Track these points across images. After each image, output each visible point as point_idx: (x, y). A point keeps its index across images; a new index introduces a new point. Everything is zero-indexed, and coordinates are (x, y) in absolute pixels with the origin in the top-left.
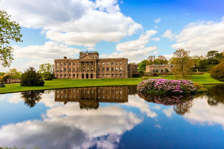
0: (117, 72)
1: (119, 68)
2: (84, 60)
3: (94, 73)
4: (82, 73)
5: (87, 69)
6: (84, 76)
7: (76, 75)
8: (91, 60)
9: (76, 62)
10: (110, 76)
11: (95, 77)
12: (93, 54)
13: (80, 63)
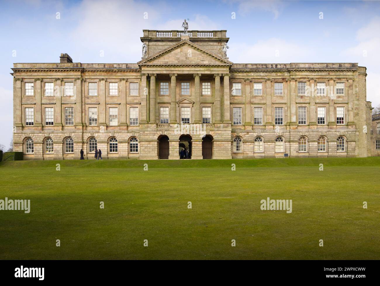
0: (323, 129)
1: (332, 109)
2: (167, 69)
3: (221, 129)
4: (158, 132)
5: (180, 115)
6: (170, 147)
7: (122, 144)
8: (206, 69)
9: (124, 79)
10: (292, 148)
11: (225, 152)
12: (209, 43)
13: (148, 78)
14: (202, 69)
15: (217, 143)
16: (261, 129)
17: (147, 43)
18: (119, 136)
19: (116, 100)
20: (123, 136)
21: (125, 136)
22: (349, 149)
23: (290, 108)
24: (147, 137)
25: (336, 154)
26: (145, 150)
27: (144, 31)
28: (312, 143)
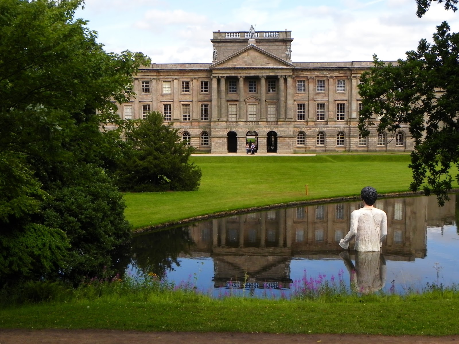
2: (236, 71)
3: (284, 126)
4: (227, 129)
5: (247, 111)
6: (238, 143)
7: (194, 139)
8: (271, 71)
9: (195, 78)
10: (351, 142)
11: (287, 147)
12: (275, 43)
13: (219, 81)
14: (267, 71)
15: (280, 139)
16: (323, 124)
17: (217, 44)
18: (192, 131)
19: (188, 97)
20: (195, 131)
21: (197, 131)
22: (407, 144)
23: (351, 104)
24: (218, 133)
25: (394, 148)
26: (216, 145)
27: (214, 32)
28: (371, 138)
